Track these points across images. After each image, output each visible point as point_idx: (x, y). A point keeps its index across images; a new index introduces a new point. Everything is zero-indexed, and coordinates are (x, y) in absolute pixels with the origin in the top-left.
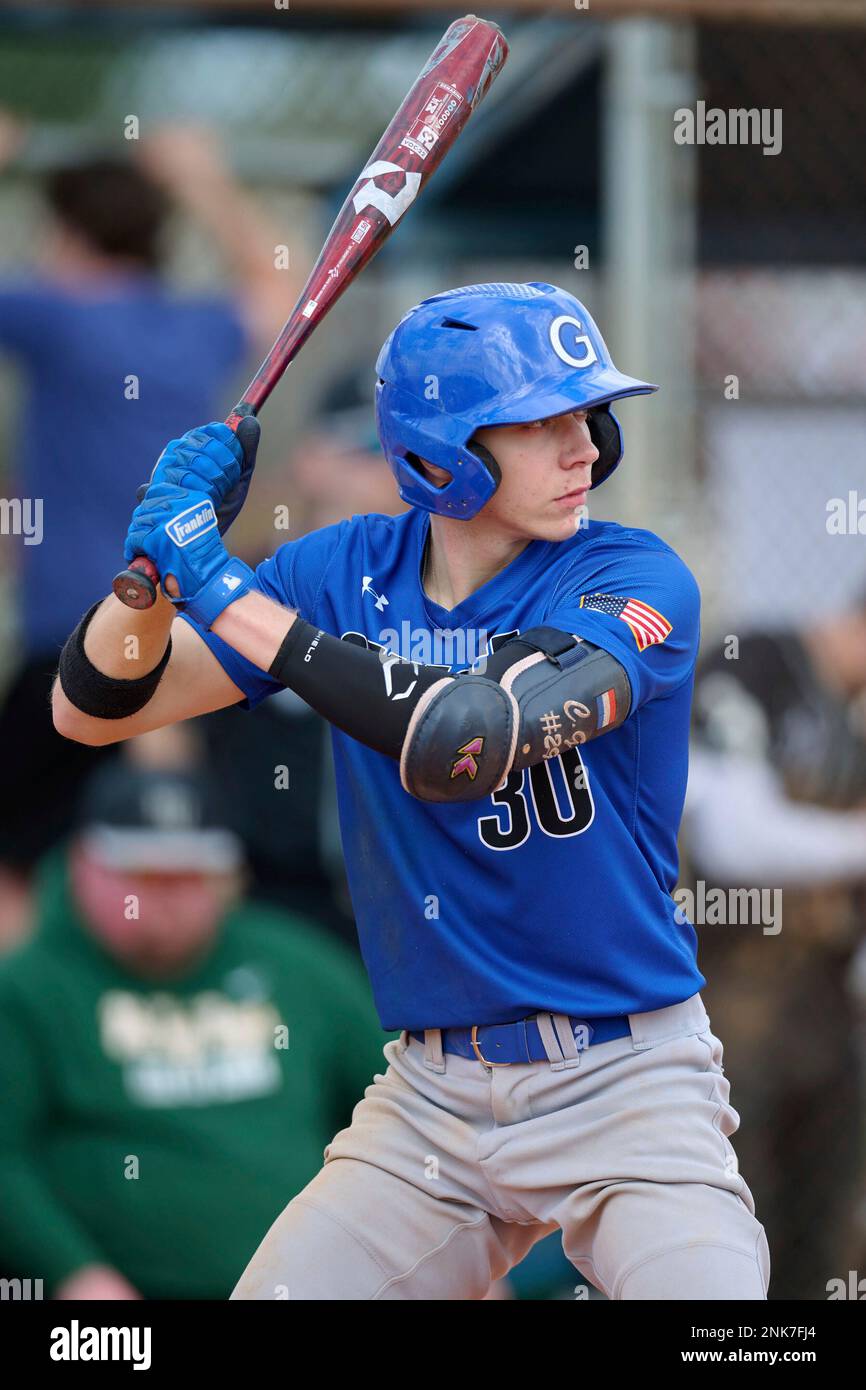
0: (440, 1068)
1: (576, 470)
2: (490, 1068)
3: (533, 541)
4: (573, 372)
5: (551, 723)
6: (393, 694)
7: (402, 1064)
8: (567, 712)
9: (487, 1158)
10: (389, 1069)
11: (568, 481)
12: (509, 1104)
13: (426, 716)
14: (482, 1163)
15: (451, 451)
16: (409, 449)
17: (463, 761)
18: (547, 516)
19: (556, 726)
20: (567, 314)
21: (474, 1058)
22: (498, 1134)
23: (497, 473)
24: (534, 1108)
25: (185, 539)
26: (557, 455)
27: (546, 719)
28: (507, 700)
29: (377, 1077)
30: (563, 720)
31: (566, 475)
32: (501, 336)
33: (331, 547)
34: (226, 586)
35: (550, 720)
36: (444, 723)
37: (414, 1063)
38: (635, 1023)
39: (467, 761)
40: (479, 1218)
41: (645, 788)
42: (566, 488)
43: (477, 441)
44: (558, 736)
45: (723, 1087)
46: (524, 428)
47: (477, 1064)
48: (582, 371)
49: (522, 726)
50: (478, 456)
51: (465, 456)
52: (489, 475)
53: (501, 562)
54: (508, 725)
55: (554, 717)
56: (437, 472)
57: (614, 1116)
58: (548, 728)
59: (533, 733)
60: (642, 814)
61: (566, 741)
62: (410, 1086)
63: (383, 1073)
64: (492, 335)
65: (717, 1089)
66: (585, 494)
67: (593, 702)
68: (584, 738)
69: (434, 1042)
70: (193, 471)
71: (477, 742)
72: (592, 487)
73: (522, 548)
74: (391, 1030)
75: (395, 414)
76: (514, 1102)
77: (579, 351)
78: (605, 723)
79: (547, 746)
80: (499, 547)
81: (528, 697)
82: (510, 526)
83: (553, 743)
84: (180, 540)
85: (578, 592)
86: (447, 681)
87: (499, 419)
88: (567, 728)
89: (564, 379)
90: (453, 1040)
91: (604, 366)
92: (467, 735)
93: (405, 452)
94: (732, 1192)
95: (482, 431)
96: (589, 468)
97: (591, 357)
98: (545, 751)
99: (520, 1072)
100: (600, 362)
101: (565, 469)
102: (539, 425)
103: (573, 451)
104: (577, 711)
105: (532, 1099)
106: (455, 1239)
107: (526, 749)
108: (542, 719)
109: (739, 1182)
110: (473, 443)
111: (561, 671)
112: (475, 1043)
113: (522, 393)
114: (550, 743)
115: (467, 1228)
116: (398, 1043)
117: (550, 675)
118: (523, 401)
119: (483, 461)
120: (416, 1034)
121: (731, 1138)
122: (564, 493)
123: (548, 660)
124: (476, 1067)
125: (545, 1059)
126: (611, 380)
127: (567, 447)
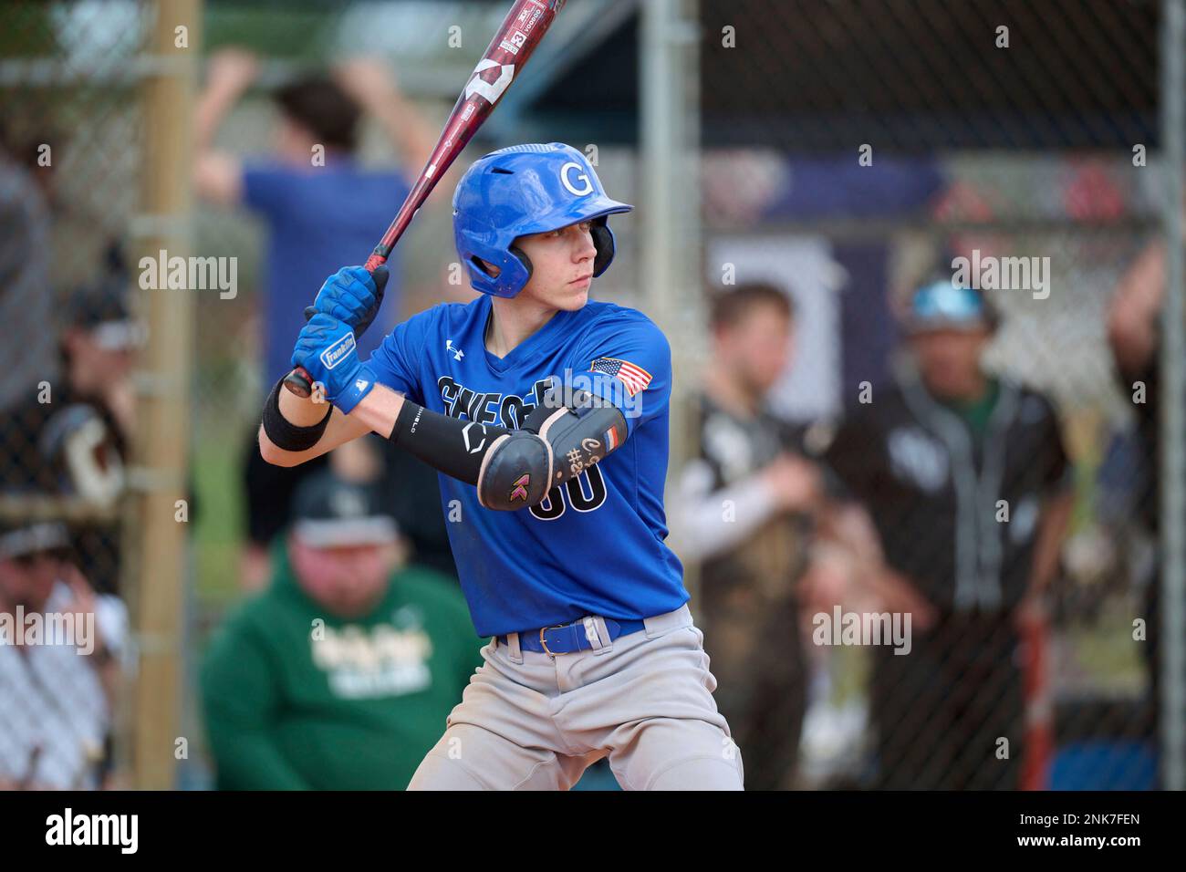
0: (520, 660)
1: (583, 263)
2: (554, 657)
3: (560, 311)
4: (577, 198)
5: (574, 456)
6: (471, 449)
7: (494, 659)
8: (584, 447)
9: (557, 713)
10: (485, 663)
11: (577, 271)
12: (568, 679)
13: (491, 463)
14: (554, 717)
15: (500, 253)
16: (473, 254)
17: (517, 490)
18: (565, 294)
19: (577, 457)
20: (573, 161)
21: (544, 651)
22: (561, 698)
23: (530, 266)
24: (586, 680)
25: (333, 363)
26: (569, 254)
27: (571, 454)
28: (544, 446)
29: (478, 669)
30: (583, 452)
31: (576, 267)
32: (532, 178)
33: (427, 322)
34: (358, 389)
35: (574, 454)
36: (504, 466)
37: (502, 658)
38: (647, 623)
39: (520, 490)
40: (551, 758)
41: (642, 478)
42: (576, 276)
43: (515, 245)
44: (580, 463)
45: (705, 659)
46: (547, 236)
47: (545, 654)
48: (584, 198)
49: (554, 462)
50: (516, 255)
51: (508, 256)
52: (525, 268)
53: (536, 327)
54: (547, 463)
55: (576, 452)
56: (493, 268)
57: (639, 679)
58: (573, 459)
59: (563, 464)
60: (641, 495)
61: (587, 464)
62: (501, 673)
63: (482, 666)
64: (526, 177)
65: (703, 661)
66: (589, 280)
67: (601, 436)
68: (598, 459)
69: (514, 643)
70: (341, 304)
71: (526, 478)
72: (596, 275)
73: (552, 316)
74: (485, 637)
75: (465, 231)
76: (572, 678)
77: (581, 185)
78: (612, 447)
79: (573, 470)
80: (535, 316)
81: (557, 441)
82: (542, 302)
83: (577, 468)
84: (330, 364)
85: (588, 359)
86: (505, 437)
87: (530, 231)
88: (585, 456)
89: (572, 202)
90: (527, 640)
91: (599, 194)
92: (519, 474)
93: (471, 257)
94: (718, 726)
95: (519, 239)
96: (591, 262)
97: (589, 189)
98: (572, 473)
99: (573, 658)
100: (596, 192)
101: (575, 263)
102: (556, 235)
103: (580, 251)
104: (591, 445)
105: (583, 674)
106: (536, 772)
107: (560, 475)
108: (568, 455)
109: (722, 719)
110: (513, 247)
111: (579, 418)
112: (542, 641)
113: (545, 212)
114: (575, 468)
115: (543, 765)
116: (490, 646)
117: (572, 422)
118: (547, 216)
119: (521, 260)
120: (502, 639)
121: (713, 694)
122: (574, 279)
123: (570, 412)
124: (544, 657)
125: (591, 648)
126: (603, 203)
127: (576, 249)
